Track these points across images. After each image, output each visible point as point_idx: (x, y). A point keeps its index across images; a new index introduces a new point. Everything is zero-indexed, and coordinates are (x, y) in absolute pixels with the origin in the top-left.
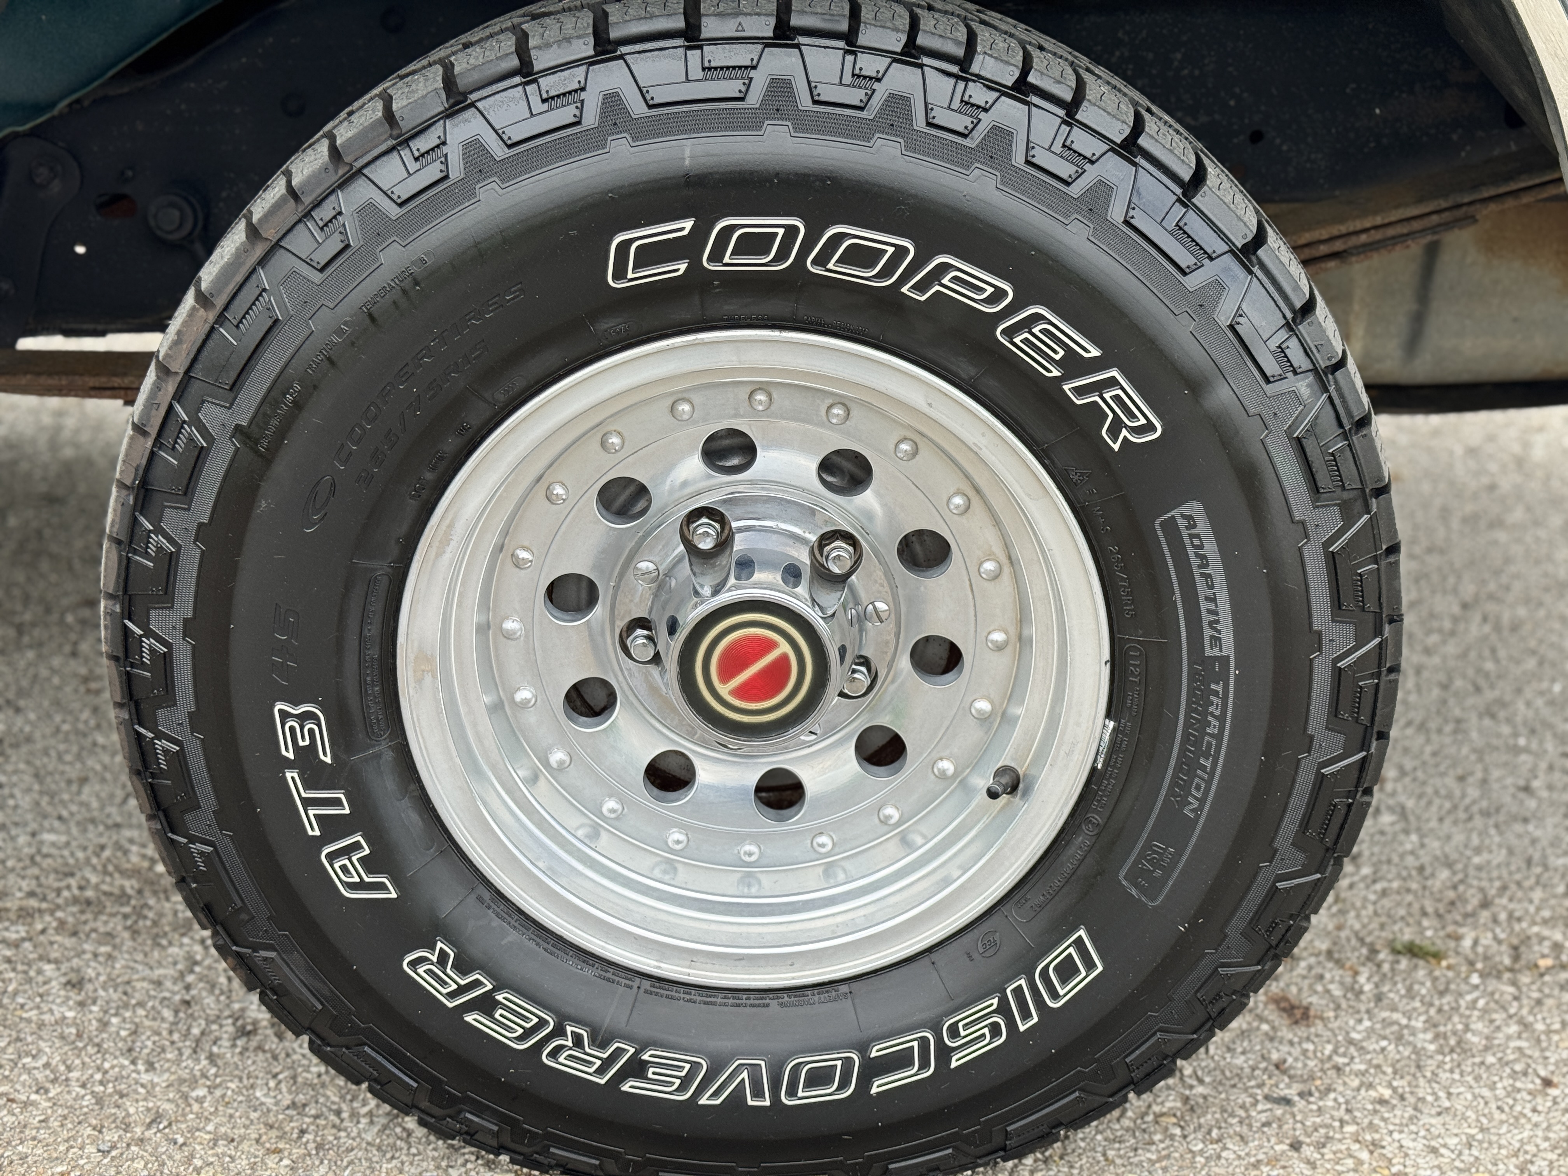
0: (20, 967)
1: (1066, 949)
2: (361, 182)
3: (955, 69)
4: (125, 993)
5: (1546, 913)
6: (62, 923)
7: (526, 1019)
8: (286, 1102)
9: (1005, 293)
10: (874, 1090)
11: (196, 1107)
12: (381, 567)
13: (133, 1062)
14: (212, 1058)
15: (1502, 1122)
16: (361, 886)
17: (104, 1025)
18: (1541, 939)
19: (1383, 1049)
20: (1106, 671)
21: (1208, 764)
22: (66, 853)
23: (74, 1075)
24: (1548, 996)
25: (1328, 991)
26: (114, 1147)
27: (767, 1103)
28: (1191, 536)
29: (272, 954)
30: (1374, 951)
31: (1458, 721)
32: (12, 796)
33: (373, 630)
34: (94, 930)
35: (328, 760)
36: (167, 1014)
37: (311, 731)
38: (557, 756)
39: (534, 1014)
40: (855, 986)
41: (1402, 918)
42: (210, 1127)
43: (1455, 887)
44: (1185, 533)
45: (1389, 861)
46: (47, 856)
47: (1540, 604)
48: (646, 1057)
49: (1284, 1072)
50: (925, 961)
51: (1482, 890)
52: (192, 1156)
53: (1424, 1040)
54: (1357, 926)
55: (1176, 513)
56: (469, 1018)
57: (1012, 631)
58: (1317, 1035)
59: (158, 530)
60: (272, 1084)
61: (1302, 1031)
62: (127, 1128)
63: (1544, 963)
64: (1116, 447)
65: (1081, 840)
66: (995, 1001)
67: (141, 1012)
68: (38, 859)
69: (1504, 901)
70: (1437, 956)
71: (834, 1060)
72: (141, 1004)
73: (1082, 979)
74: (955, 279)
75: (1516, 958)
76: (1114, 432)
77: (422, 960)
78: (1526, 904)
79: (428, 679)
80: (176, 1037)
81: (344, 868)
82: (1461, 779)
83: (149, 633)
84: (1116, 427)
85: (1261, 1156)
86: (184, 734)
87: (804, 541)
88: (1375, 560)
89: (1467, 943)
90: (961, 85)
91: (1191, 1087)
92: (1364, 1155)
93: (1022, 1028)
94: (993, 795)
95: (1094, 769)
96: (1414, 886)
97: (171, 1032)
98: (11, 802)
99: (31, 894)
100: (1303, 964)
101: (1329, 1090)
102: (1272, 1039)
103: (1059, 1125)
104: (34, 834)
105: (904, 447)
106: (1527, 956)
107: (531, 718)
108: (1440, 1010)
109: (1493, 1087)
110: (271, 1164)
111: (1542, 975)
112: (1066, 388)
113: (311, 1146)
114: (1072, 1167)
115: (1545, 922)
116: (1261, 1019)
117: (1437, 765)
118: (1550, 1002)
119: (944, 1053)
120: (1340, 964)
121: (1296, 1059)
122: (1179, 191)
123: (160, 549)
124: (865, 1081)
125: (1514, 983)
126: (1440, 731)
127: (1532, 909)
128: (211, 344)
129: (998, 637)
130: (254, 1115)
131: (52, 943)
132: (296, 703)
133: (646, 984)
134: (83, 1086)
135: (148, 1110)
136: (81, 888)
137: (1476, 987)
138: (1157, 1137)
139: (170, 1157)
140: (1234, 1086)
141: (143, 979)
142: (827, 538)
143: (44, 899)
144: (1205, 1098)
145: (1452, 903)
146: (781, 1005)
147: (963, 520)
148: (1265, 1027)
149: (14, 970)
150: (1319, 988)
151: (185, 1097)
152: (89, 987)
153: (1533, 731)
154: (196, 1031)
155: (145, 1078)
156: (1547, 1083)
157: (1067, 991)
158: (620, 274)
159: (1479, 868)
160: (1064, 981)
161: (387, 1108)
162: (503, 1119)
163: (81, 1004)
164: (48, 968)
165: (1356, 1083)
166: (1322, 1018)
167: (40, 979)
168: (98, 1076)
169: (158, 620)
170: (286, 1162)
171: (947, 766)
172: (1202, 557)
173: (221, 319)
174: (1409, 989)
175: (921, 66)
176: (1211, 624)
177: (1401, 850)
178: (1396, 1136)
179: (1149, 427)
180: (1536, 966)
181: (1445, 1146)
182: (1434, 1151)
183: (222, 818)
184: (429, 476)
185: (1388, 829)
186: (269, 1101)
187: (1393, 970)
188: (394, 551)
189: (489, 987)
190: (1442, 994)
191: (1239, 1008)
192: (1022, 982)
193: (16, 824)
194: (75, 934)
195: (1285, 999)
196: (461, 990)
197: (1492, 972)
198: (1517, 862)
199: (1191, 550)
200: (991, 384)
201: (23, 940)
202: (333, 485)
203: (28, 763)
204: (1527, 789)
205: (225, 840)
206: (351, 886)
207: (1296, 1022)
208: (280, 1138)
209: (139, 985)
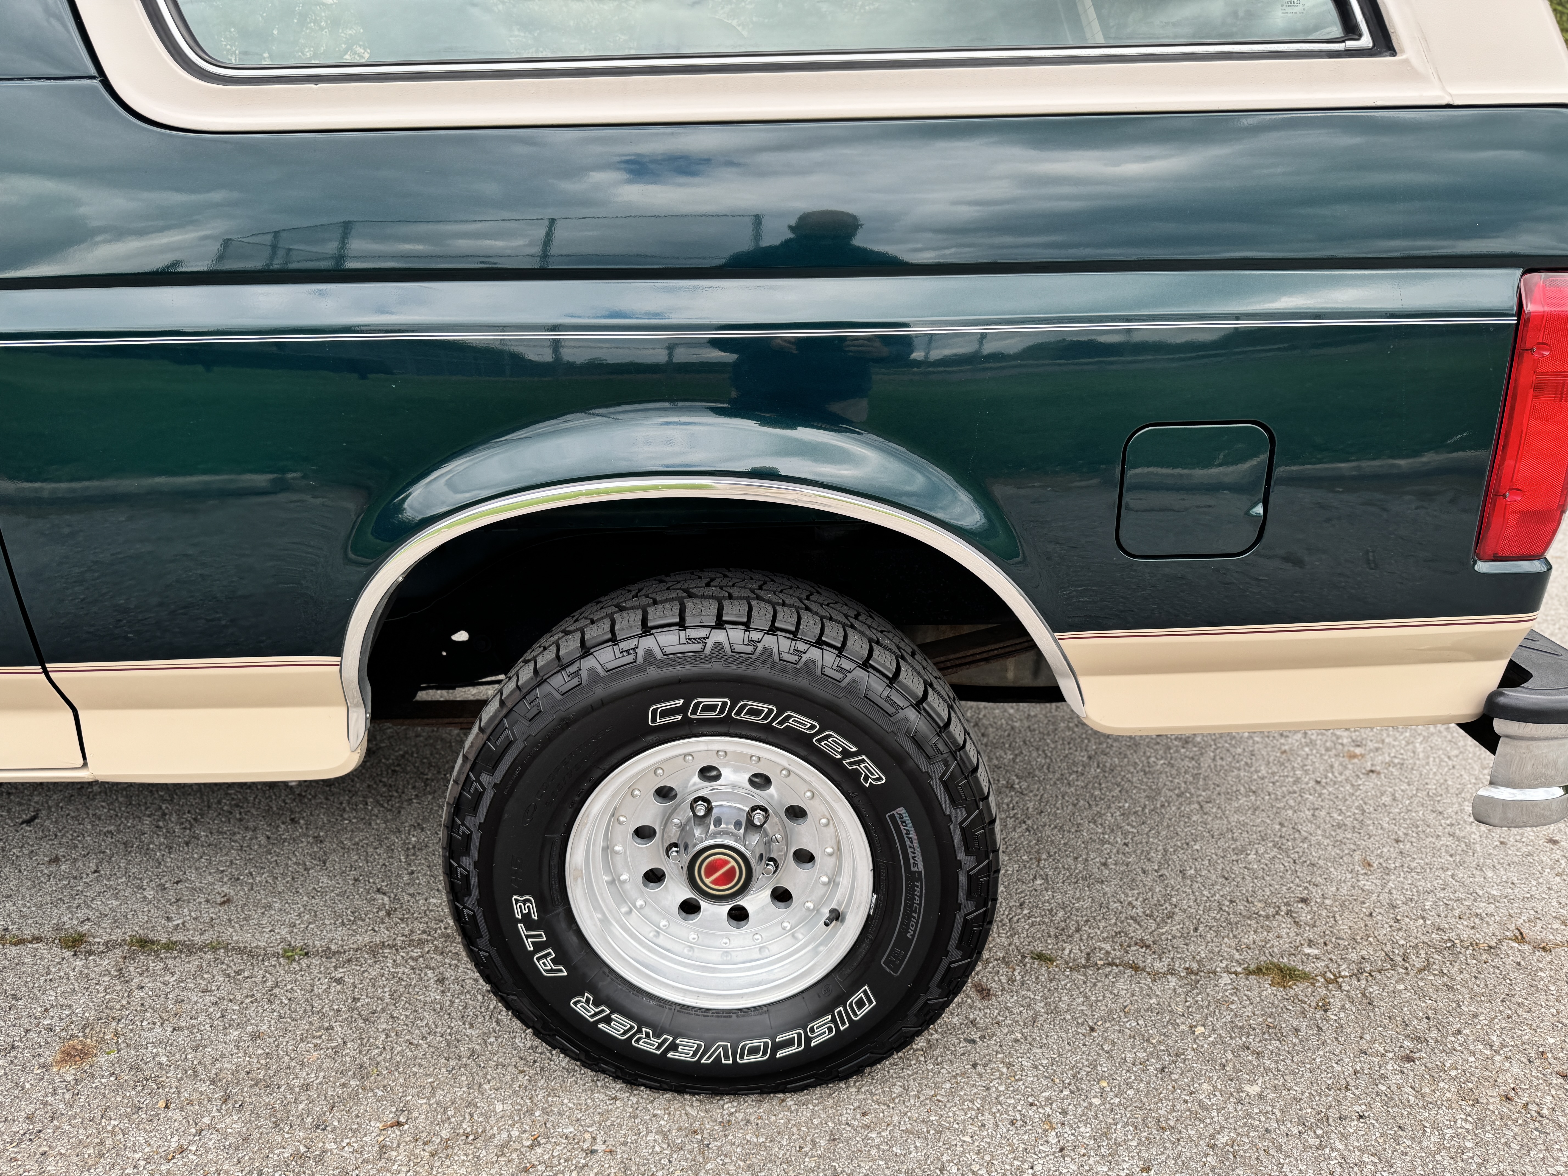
0: (418, 972)
1: (860, 995)
2: (545, 684)
3: (791, 636)
4: (462, 986)
5: (1105, 935)
6: (437, 947)
7: (625, 1026)
8: (529, 1045)
9: (815, 727)
10: (778, 1056)
11: (490, 1048)
12: (557, 837)
13: (464, 1024)
14: (498, 1022)
15: (1069, 1050)
16: (551, 971)
17: (452, 1002)
18: (1101, 949)
19: (1021, 1012)
20: (871, 874)
21: (916, 916)
22: (440, 909)
23: (439, 1030)
24: (1099, 981)
25: (1000, 980)
26: (453, 1068)
27: (731, 1062)
28: (902, 822)
29: (516, 998)
30: (1024, 957)
31: (1079, 825)
32: (418, 878)
33: (554, 862)
34: (450, 951)
35: (536, 918)
36: (480, 997)
37: (528, 907)
38: (640, 903)
39: (628, 1023)
40: (770, 1008)
41: (1039, 938)
42: (495, 1059)
43: (1065, 921)
44: (899, 821)
45: (1037, 906)
46: (431, 911)
47: (1126, 756)
48: (677, 1042)
49: (974, 1025)
50: (799, 997)
51: (1077, 922)
52: (487, 1074)
53: (1040, 1006)
54: (1018, 944)
55: (895, 812)
56: (600, 1026)
57: (836, 848)
58: (992, 1005)
59: (463, 824)
60: (523, 1036)
61: (986, 1003)
62: (459, 1058)
63: (1100, 963)
64: (867, 785)
65: (865, 946)
66: (830, 1016)
67: (468, 996)
68: (428, 912)
69: (1087, 928)
70: (1051, 960)
71: (760, 1043)
72: (468, 992)
73: (867, 1008)
74: (794, 721)
75: (1088, 959)
76: (866, 781)
77: (578, 1001)
78: (1096, 930)
79: (579, 880)
80: (483, 1009)
81: (544, 963)
82: (1076, 858)
83: (460, 866)
84: (866, 778)
85: (958, 1072)
86: (475, 908)
87: (744, 810)
88: (983, 828)
89: (1067, 952)
90: (794, 642)
91: (932, 1034)
92: (1005, 1070)
93: (842, 1029)
94: (827, 925)
95: (869, 914)
96: (1047, 920)
97: (481, 1007)
98: (417, 881)
99: (424, 932)
100: (991, 965)
101: (994, 1035)
102: (971, 1008)
103: (862, 1066)
104: (426, 900)
105: (784, 772)
106: (1093, 959)
107: (628, 886)
108: (1049, 990)
109: (1067, 1032)
110: (520, 1079)
111: (1098, 969)
112: (844, 762)
113: (538, 1069)
114: (873, 1079)
115: (1104, 939)
116: (968, 996)
117: (1065, 851)
118: (1100, 984)
119: (808, 1040)
120: (1007, 964)
121: (981, 1019)
122: (888, 682)
123: (463, 833)
124: (774, 1052)
125: (1085, 975)
126: (1069, 832)
127: (1099, 933)
128: (484, 749)
129: (829, 850)
130: (514, 1052)
131: (432, 958)
132: (522, 895)
133: (678, 1008)
134: (442, 1036)
135: (469, 1049)
136: (445, 928)
137: (1068, 976)
138: (913, 1062)
139: (478, 1074)
140: (951, 1034)
141: (471, 978)
142: (754, 809)
143: (429, 935)
144: (937, 1040)
145: (1063, 930)
146: (737, 1016)
147: (811, 802)
148: (969, 1001)
149: (415, 973)
150: (996, 979)
151: (485, 1042)
152: (447, 982)
153: (1112, 831)
154: (492, 1007)
155: (469, 1031)
156: (1092, 1029)
157: (861, 1013)
158: (654, 720)
159: (1077, 910)
160: (859, 1009)
161: (568, 1059)
162: (616, 1067)
163: (443, 992)
164: (429, 972)
165: (1006, 1031)
166: (995, 995)
167: (426, 978)
168: (448, 1031)
169: (464, 861)
170: (527, 1077)
171: (810, 905)
172: (907, 830)
173: (488, 739)
174: (1037, 978)
175: (776, 635)
176: (913, 858)
177: (1043, 900)
178: (1020, 1059)
179: (880, 779)
180: (1096, 964)
181: (1041, 1064)
182: (1036, 1067)
183: (491, 942)
184: (577, 799)
185: (1039, 888)
186: (521, 1045)
187: (1031, 967)
188: (563, 829)
189: (608, 1012)
190: (1051, 981)
191: (939, 1016)
192: (841, 1008)
193: (419, 894)
194: (442, 953)
195: (980, 985)
196: (596, 1014)
197: (1075, 969)
198: (1096, 906)
199: (902, 828)
200: (813, 758)
201: (420, 956)
202: (535, 806)
203: (426, 859)
204: (1105, 864)
205: (493, 951)
206: (547, 971)
207: (983, 998)
208: (525, 1065)
209: (468, 981)
